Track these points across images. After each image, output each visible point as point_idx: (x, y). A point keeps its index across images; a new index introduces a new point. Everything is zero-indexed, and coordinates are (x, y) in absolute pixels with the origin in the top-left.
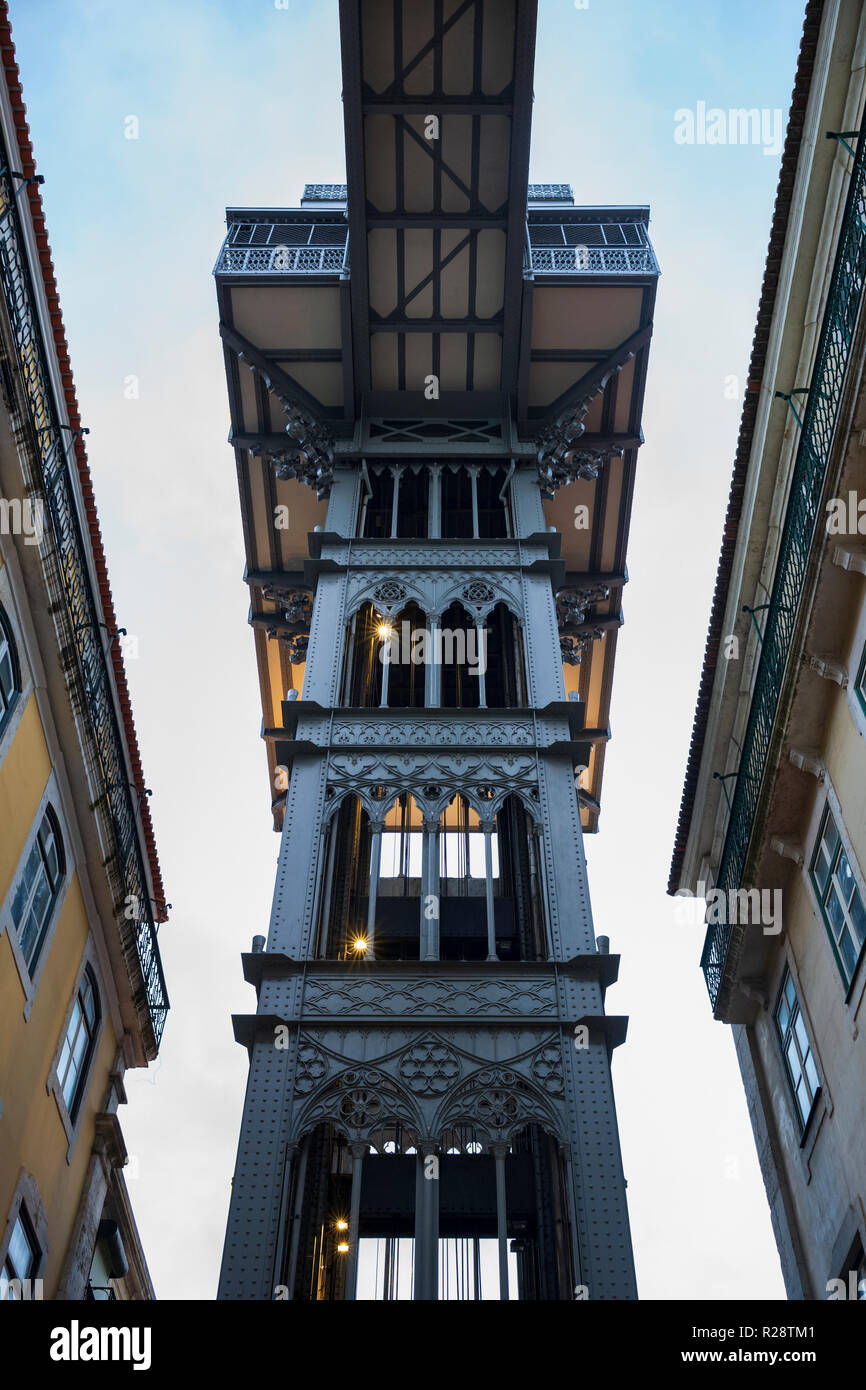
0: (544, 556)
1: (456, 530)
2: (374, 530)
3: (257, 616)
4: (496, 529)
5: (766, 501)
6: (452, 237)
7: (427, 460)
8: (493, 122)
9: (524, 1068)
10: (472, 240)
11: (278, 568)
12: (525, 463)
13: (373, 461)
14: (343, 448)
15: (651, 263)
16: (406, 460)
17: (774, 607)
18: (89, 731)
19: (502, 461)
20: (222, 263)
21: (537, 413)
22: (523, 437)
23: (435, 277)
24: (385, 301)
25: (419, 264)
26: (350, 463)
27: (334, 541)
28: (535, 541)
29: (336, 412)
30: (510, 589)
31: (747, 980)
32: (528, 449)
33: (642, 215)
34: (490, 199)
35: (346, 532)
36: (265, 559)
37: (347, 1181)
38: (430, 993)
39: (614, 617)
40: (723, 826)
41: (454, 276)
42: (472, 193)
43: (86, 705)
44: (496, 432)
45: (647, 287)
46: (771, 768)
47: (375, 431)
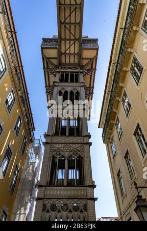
0: (83, 84)
1: (72, 81)
2: (62, 81)
3: (47, 92)
4: (77, 81)
5: (111, 78)
6: (72, 42)
7: (68, 72)
8: (77, 26)
9: (79, 149)
10: (74, 43)
11: (49, 86)
12: (81, 73)
13: (61, 72)
14: (57, 70)
15: (98, 46)
16: (66, 72)
17: (112, 91)
18: (24, 107)
19: (78, 72)
20: (42, 45)
21: (82, 66)
22: (81, 69)
23: (70, 48)
24: (63, 51)
25: (68, 46)
26: (58, 72)
27: (56, 82)
28: (82, 83)
29: (57, 66)
30: (78, 89)
31: (107, 138)
32: (81, 71)
33: (97, 40)
34: (77, 37)
35: (58, 81)
36: (48, 85)
37: (56, 162)
38: (67, 139)
39: (93, 93)
40: (105, 119)
41: (72, 47)
42: (75, 36)
43: (24, 103)
44: (77, 68)
45: (97, 50)
46: (111, 112)
47: (62, 68)
